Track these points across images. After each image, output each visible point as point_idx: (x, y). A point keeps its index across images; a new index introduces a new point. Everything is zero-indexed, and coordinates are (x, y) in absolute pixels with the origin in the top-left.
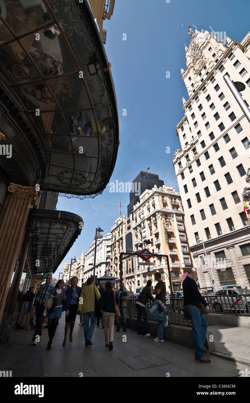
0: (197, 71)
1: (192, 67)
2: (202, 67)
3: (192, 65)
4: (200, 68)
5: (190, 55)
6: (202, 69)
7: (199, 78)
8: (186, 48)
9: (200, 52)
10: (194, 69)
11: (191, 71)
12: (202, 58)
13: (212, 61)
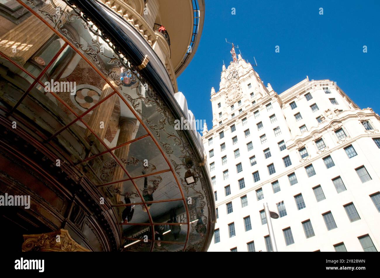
0: (230, 101)
1: (225, 92)
2: (237, 99)
3: (226, 90)
4: (234, 99)
5: (226, 77)
6: (236, 102)
7: (230, 111)
8: (224, 67)
9: (238, 82)
10: (227, 97)
11: (224, 96)
12: (239, 90)
13: (249, 100)
